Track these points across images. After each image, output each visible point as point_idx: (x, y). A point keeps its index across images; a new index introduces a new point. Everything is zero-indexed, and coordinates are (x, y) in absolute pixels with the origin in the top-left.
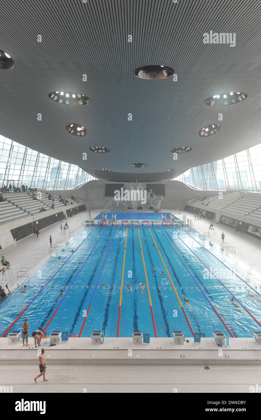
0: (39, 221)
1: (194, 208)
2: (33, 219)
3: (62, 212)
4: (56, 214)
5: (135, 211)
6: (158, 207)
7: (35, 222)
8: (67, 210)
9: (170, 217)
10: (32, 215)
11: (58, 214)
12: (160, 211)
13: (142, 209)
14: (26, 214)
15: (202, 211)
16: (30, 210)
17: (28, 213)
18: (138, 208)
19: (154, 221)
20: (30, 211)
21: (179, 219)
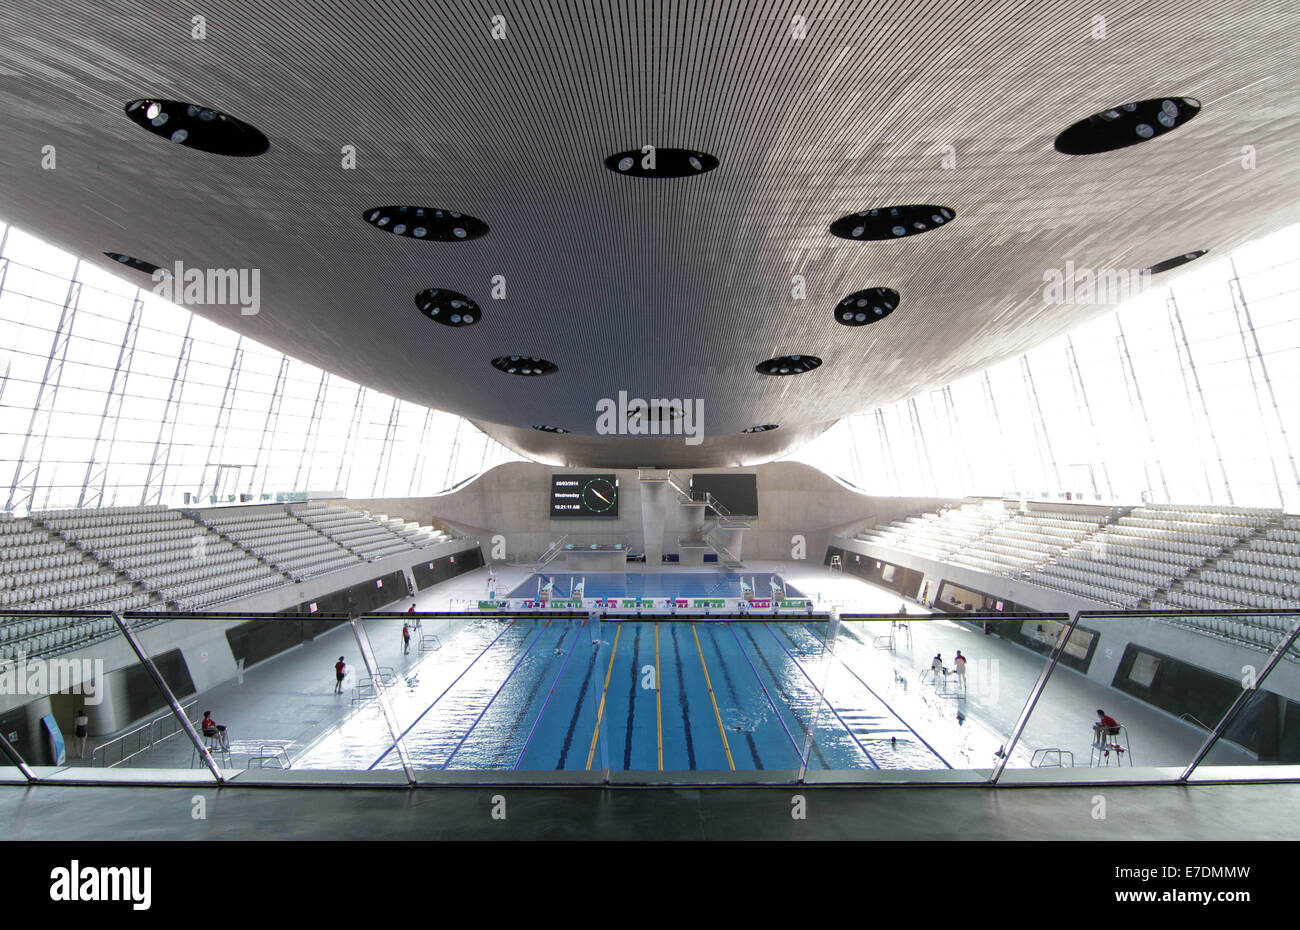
0: (320, 602)
1: (858, 558)
2: (302, 595)
3: (400, 573)
4: (379, 579)
5: (655, 567)
6: (736, 552)
7: (306, 605)
8: (415, 564)
9: (770, 587)
10: (298, 582)
11: (384, 579)
12: (741, 567)
13: (678, 560)
14: (279, 577)
15: (882, 566)
16: (292, 564)
17: (285, 574)
18: (664, 560)
19: (712, 601)
20: (291, 569)
21: (801, 595)
